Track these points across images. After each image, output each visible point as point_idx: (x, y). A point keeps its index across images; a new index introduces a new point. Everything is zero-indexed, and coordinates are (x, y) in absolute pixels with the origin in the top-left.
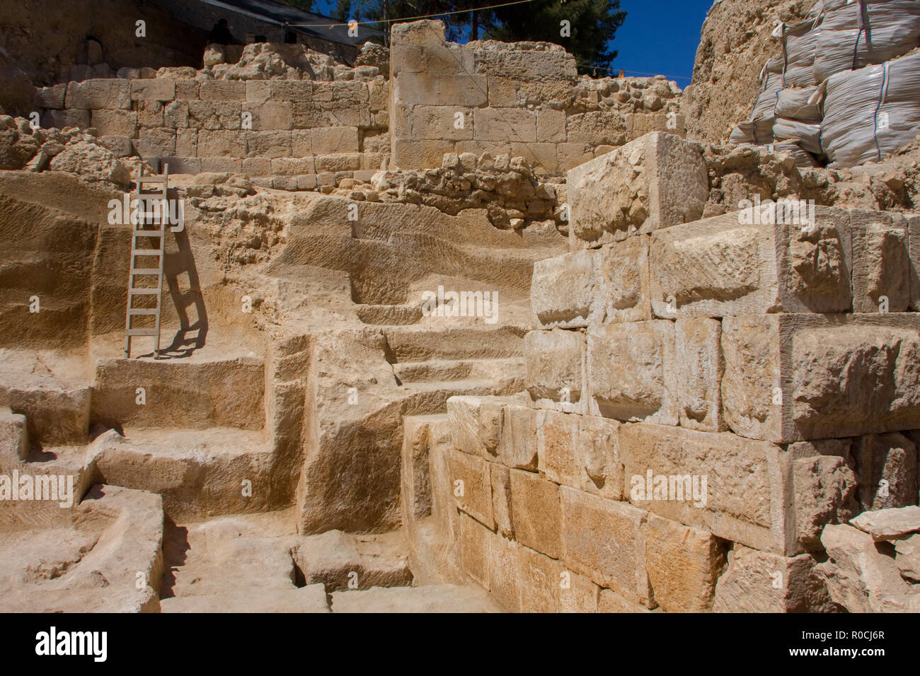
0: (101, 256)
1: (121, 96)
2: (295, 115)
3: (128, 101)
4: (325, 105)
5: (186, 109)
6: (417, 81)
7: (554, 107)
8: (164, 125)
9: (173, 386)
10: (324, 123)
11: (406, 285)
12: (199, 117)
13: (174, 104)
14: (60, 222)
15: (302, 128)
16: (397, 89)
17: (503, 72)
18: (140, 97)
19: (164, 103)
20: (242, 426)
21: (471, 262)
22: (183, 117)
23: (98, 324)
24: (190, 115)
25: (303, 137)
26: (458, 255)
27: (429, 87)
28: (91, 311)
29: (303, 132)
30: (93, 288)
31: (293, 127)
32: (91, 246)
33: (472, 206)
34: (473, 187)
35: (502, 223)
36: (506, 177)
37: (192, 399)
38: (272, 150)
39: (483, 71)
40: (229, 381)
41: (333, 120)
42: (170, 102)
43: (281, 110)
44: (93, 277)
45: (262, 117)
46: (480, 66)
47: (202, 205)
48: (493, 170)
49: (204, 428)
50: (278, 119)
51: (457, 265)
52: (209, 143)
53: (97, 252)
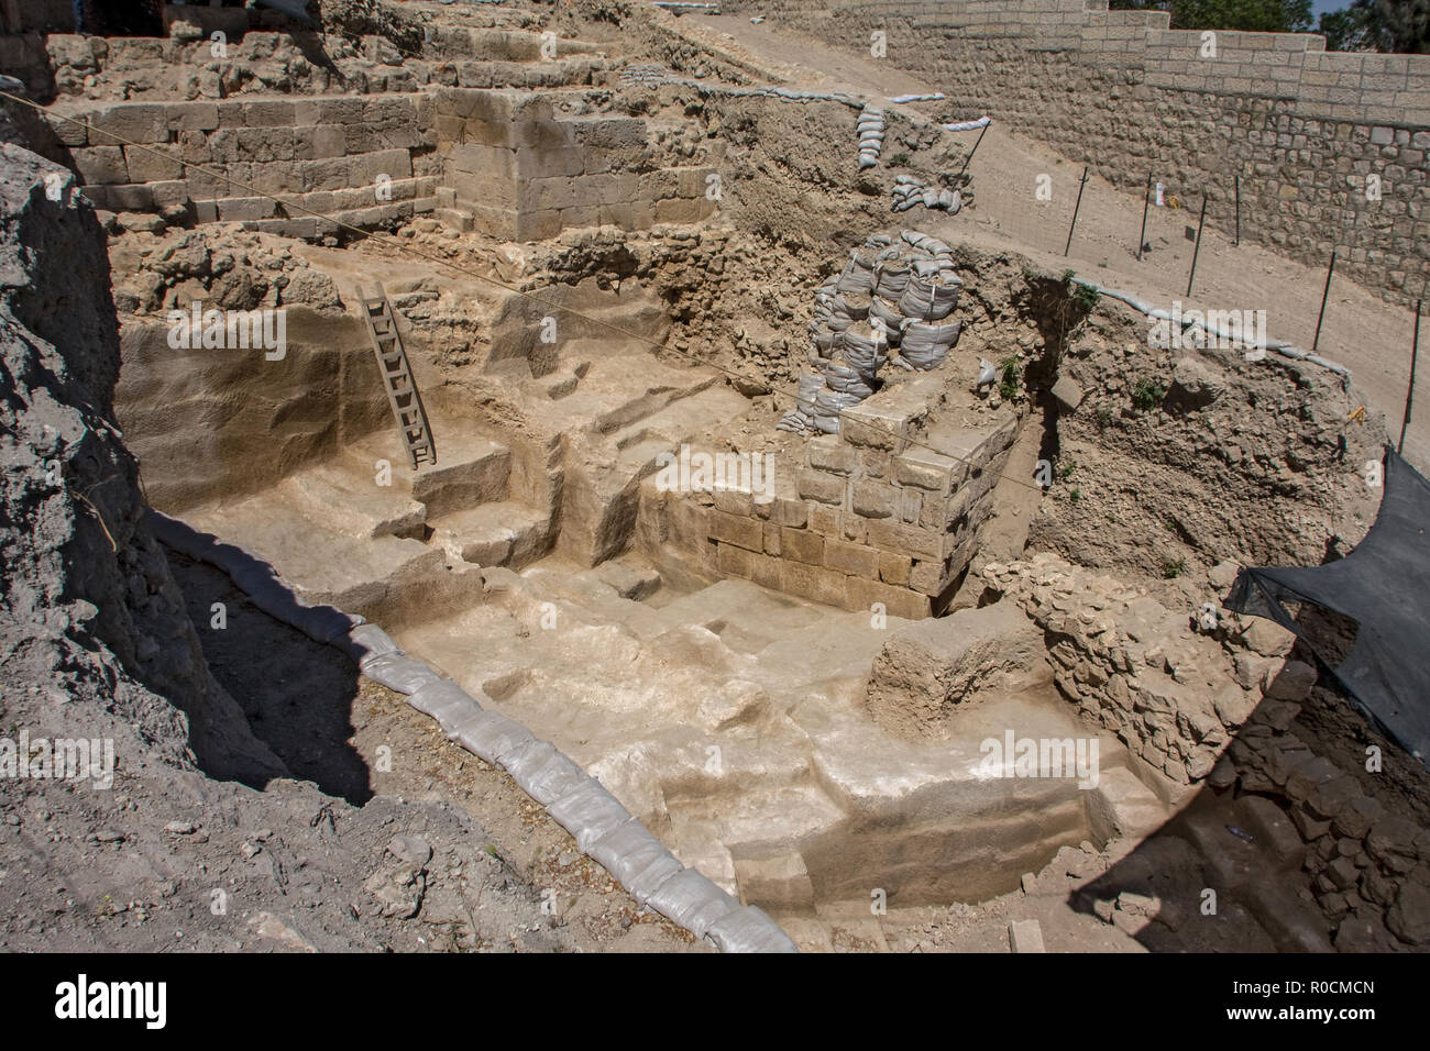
0: (346, 378)
1: (157, 126)
2: (347, 139)
3: (166, 132)
4: (377, 126)
5: (235, 139)
6: (532, 155)
7: (631, 171)
8: (211, 161)
9: (455, 483)
10: (377, 146)
11: (556, 355)
12: (250, 147)
13: (219, 133)
14: (315, 355)
15: (356, 153)
16: (517, 164)
17: (595, 142)
18: (179, 125)
19: (207, 132)
20: (497, 500)
21: (592, 325)
22: (232, 148)
23: (347, 435)
24: (240, 146)
25: (358, 164)
26: (582, 320)
27: (541, 160)
28: (341, 427)
29: (357, 158)
30: (343, 407)
31: (348, 152)
32: (336, 370)
33: (588, 275)
34: (588, 260)
35: (605, 286)
36: (612, 249)
37: (466, 488)
38: (330, 180)
39: (581, 142)
40: (489, 469)
41: (385, 142)
42: (214, 130)
43: (333, 135)
44: (341, 398)
45: (316, 143)
46: (579, 137)
47: (411, 315)
48: (603, 244)
49: (473, 508)
50: (332, 145)
51: (583, 329)
52: (265, 178)
53: (342, 375)
